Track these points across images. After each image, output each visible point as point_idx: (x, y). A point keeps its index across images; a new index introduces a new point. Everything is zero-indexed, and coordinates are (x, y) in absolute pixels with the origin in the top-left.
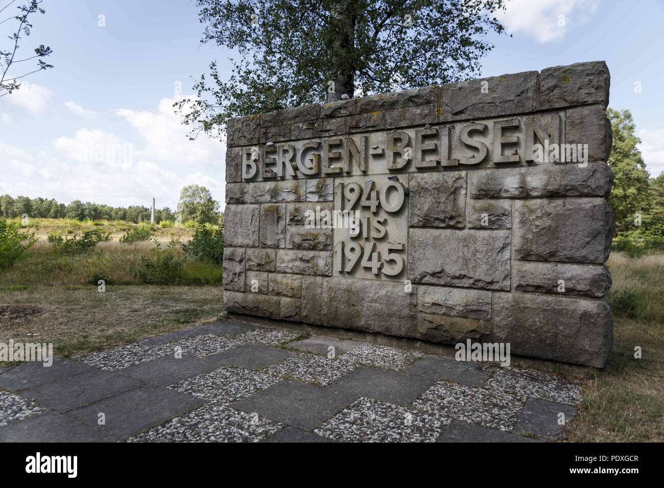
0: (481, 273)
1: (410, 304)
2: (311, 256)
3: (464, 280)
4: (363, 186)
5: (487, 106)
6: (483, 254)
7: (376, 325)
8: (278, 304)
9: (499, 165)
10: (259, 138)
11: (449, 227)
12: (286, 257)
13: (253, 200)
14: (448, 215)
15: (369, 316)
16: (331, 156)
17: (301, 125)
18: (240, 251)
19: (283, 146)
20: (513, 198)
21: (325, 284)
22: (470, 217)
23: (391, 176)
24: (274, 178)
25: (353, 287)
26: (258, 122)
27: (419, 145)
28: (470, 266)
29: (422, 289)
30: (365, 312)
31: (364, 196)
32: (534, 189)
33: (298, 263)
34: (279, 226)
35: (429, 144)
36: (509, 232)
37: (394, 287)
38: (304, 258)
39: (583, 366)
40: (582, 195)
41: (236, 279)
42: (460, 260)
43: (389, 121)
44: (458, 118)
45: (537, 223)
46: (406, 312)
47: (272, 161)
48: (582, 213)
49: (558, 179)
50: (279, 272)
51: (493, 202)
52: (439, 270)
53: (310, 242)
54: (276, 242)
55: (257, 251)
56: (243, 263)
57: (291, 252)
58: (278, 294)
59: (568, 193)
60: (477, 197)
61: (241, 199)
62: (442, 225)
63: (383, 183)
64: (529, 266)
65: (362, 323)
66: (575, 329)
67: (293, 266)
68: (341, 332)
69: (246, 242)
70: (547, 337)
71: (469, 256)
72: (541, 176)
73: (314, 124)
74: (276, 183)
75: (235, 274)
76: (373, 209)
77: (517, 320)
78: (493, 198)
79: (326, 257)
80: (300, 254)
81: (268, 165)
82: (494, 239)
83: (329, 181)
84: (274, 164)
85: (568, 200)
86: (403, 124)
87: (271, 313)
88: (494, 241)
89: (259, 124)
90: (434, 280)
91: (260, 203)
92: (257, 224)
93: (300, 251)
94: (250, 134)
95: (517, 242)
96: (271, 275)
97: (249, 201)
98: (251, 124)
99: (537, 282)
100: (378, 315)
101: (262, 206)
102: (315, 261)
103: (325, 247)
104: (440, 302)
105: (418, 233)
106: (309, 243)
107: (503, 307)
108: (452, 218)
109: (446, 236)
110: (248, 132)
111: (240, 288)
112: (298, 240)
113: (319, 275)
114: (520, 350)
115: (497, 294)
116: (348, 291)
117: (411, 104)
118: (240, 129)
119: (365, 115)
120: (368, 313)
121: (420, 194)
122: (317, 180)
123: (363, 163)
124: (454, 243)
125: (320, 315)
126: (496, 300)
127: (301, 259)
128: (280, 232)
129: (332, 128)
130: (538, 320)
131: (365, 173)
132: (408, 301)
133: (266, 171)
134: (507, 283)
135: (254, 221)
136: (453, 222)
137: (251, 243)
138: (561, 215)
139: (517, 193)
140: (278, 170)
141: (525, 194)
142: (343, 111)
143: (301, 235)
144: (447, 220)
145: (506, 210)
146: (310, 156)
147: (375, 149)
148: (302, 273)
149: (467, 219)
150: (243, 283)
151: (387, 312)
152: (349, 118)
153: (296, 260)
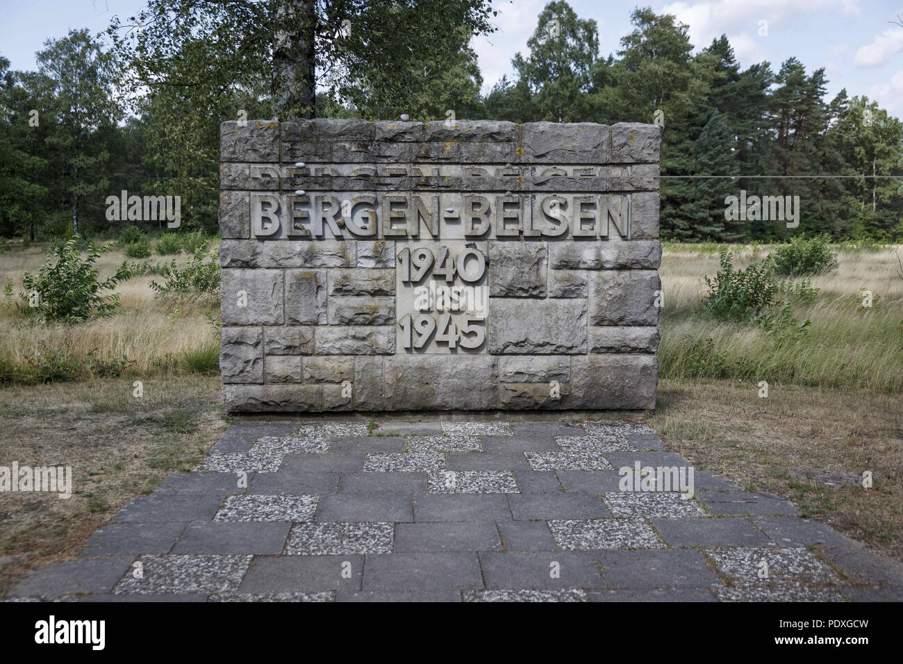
0: (562, 340)
1: (492, 375)
2: (368, 333)
3: (547, 347)
4: (435, 252)
6: (564, 322)
7: (453, 402)
8: (321, 393)
9: (577, 238)
11: (532, 296)
12: (329, 336)
13: (273, 265)
14: (533, 285)
15: (446, 393)
18: (253, 332)
19: (323, 197)
20: (589, 269)
21: (388, 363)
22: (552, 286)
23: (469, 243)
24: (306, 237)
25: (426, 364)
28: (553, 333)
29: (503, 359)
30: (442, 389)
31: (438, 265)
32: (607, 262)
33: (349, 342)
34: (319, 298)
35: (511, 212)
36: (585, 300)
37: (473, 359)
38: (358, 335)
40: (644, 268)
41: (249, 368)
42: (543, 328)
44: (539, 188)
45: (610, 292)
46: (488, 384)
47: (305, 215)
48: (644, 284)
49: (627, 253)
50: (318, 354)
51: (572, 272)
52: (523, 339)
53: (367, 316)
54: (314, 318)
55: (283, 330)
56: (260, 347)
57: (336, 329)
58: (319, 381)
59: (633, 266)
60: (558, 268)
61: (253, 262)
62: (525, 295)
63: (461, 250)
64: (603, 331)
65: (438, 401)
67: (342, 345)
69: (264, 318)
71: (552, 324)
72: (612, 251)
75: (247, 362)
76: (449, 278)
78: (572, 268)
79: (388, 333)
80: (352, 330)
82: (574, 307)
83: (390, 244)
84: (305, 218)
85: (633, 271)
87: (311, 406)
88: (574, 309)
90: (517, 350)
91: (285, 268)
92: (281, 295)
93: (351, 327)
95: (592, 309)
96: (306, 359)
97: (265, 266)
99: (610, 344)
100: (457, 391)
101: (289, 271)
102: (373, 337)
103: (387, 322)
104: (523, 371)
105: (500, 302)
106: (365, 318)
107: (581, 369)
108: (535, 288)
109: (528, 306)
111: (257, 379)
112: (348, 314)
113: (379, 354)
115: (575, 358)
116: (421, 368)
120: (445, 389)
121: (502, 263)
122: (373, 242)
123: (436, 226)
124: (538, 313)
125: (381, 399)
126: (574, 364)
127: (354, 337)
128: (320, 305)
132: (490, 373)
133: (296, 228)
134: (584, 347)
135: (276, 292)
136: (535, 292)
137: (272, 320)
138: (629, 285)
139: (593, 265)
140: (313, 227)
141: (599, 266)
143: (353, 308)
144: (531, 290)
145: (584, 280)
146: (361, 213)
147: (450, 212)
148: (354, 353)
149: (549, 289)
150: (260, 372)
151: (466, 386)
153: (346, 338)
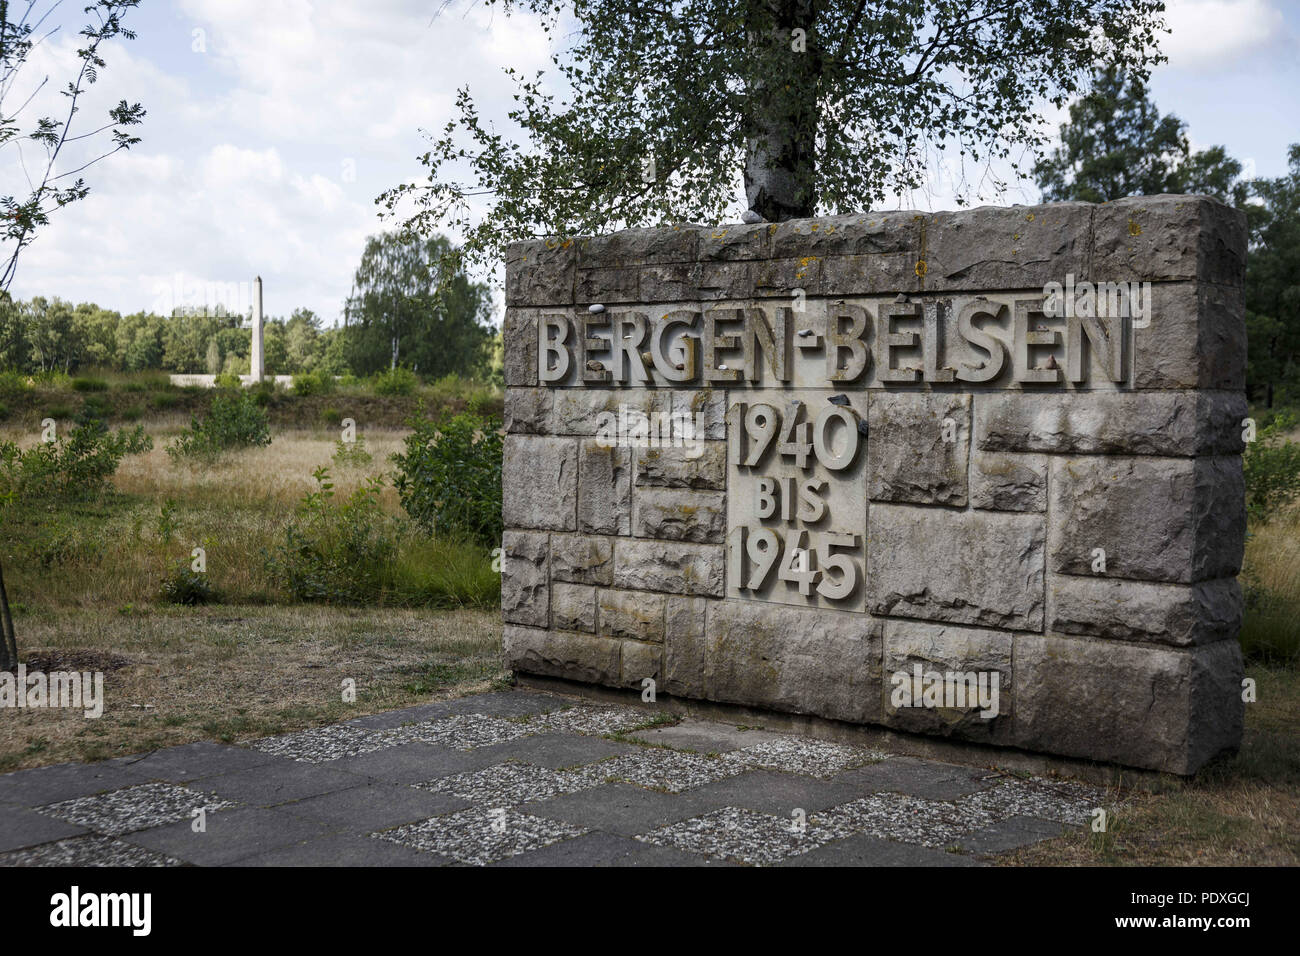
0: (992, 598)
1: (870, 657)
2: (682, 555)
3: (965, 611)
4: (783, 411)
5: (1004, 268)
6: (996, 561)
7: (807, 701)
8: (618, 654)
9: (1028, 387)
10: (573, 293)
11: (937, 505)
12: (633, 555)
13: (564, 429)
14: (935, 482)
15: (793, 682)
16: (720, 344)
17: (660, 272)
18: (538, 539)
19: (624, 314)
20: (1050, 452)
21: (711, 614)
22: (979, 487)
23: (834, 394)
24: (606, 384)
25: (764, 622)
26: (571, 257)
27: (886, 335)
28: (974, 583)
29: (892, 626)
30: (787, 672)
31: (784, 434)
32: (1081, 438)
33: (656, 569)
34: (618, 488)
35: (905, 334)
36: (1041, 518)
37: (840, 622)
38: (669, 558)
39: (1155, 772)
40: (1159, 454)
41: (530, 601)
42: (956, 571)
43: (831, 279)
44: (955, 285)
45: (1085, 504)
46: (862, 672)
47: (601, 346)
48: (1157, 489)
49: (1122, 420)
50: (618, 587)
51: (1015, 458)
52: (919, 590)
53: (681, 526)
54: (611, 522)
55: (573, 540)
56: (544, 566)
57: (642, 545)
58: (618, 634)
59: (1137, 449)
60: (989, 447)
61: (539, 425)
62: (927, 500)
63: (821, 409)
64: (1074, 586)
65: (781, 694)
66: (1144, 705)
67: (647, 574)
68: (744, 715)
69: (550, 519)
70: (1099, 720)
71: (972, 563)
72: (1093, 413)
73: (687, 271)
74: (611, 393)
75: (527, 589)
76: (801, 461)
77: (1052, 688)
78: (1015, 450)
79: (713, 559)
80: (662, 549)
81: (592, 354)
82: (1016, 532)
83: (718, 396)
84: (606, 352)
85: (1140, 462)
86: (857, 288)
87: (604, 675)
88: (1016, 536)
89: (574, 261)
90: (912, 610)
91: (579, 436)
92: (573, 481)
93: (662, 544)
94: (555, 282)
95: (1055, 538)
96: (602, 592)
97: (555, 431)
98: (557, 259)
99: (1086, 615)
100: (811, 678)
101: (583, 441)
102: (691, 564)
103: (711, 537)
104: (924, 654)
105: (886, 513)
106: (678, 528)
107: (1029, 664)
108: (942, 487)
109: (933, 523)
110: (549, 277)
111: (539, 620)
112: (655, 519)
113: (699, 595)
114: (1056, 744)
115: (1022, 639)
116: (754, 629)
117: (871, 248)
118: (533, 270)
119: (786, 263)
120: (793, 674)
121: (886, 434)
122: (694, 393)
123: (781, 364)
124: (946, 538)
125: (701, 678)
126: (1019, 651)
127: (663, 561)
128: (619, 501)
129: (722, 285)
130: (1084, 688)
131: (787, 385)
132: (866, 651)
133: (589, 368)
134: (1037, 617)
135: (565, 475)
136: (944, 494)
137: (560, 523)
138: (1123, 490)
139: (1054, 443)
140: (613, 365)
141: (1068, 447)
142: (743, 251)
143: (663, 509)
144: (934, 491)
145: (1035, 476)
146: (677, 342)
147: (804, 336)
148: (664, 590)
149: (972, 490)
150: (544, 609)
151: (827, 672)
152: (755, 264)
153: (652, 561)
